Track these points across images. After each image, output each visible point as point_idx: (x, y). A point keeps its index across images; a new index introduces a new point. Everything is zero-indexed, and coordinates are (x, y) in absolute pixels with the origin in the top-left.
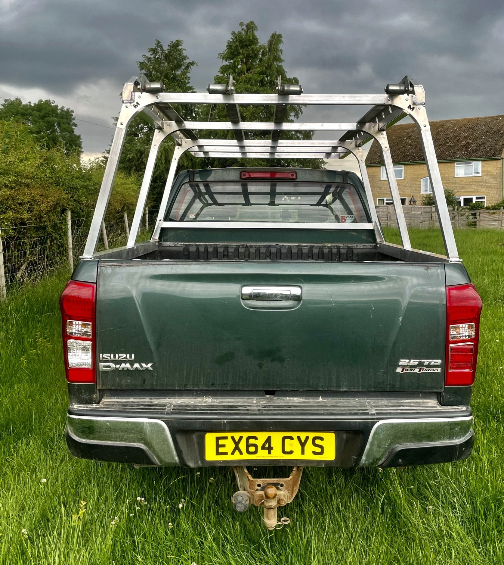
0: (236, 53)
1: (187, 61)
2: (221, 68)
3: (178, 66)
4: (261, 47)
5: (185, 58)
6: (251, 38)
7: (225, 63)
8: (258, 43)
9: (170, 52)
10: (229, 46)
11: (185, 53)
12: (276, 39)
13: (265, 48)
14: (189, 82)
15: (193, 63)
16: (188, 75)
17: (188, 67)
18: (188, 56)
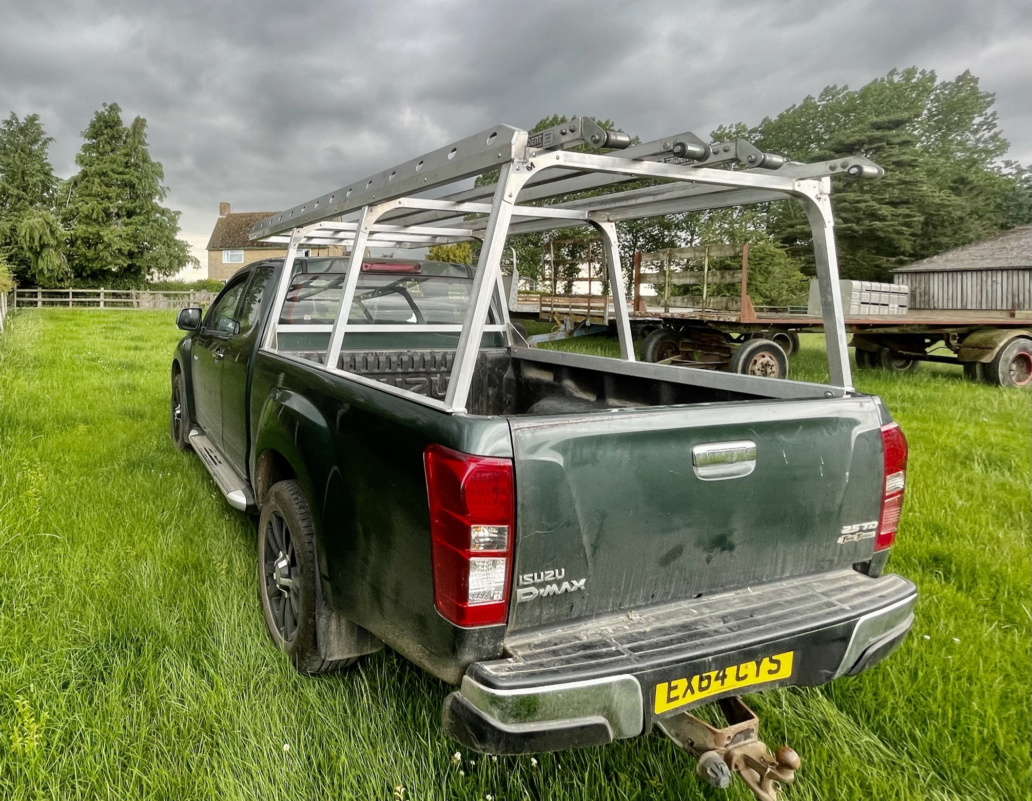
0: (99, 133)
1: (44, 137)
2: (83, 146)
3: (35, 141)
4: (125, 129)
5: (43, 133)
6: (116, 119)
7: (88, 142)
8: (122, 125)
9: (26, 125)
10: (93, 125)
11: (43, 128)
12: (139, 124)
13: (129, 131)
14: (46, 159)
15: (50, 139)
16: (46, 150)
17: (45, 143)
18: (46, 131)
